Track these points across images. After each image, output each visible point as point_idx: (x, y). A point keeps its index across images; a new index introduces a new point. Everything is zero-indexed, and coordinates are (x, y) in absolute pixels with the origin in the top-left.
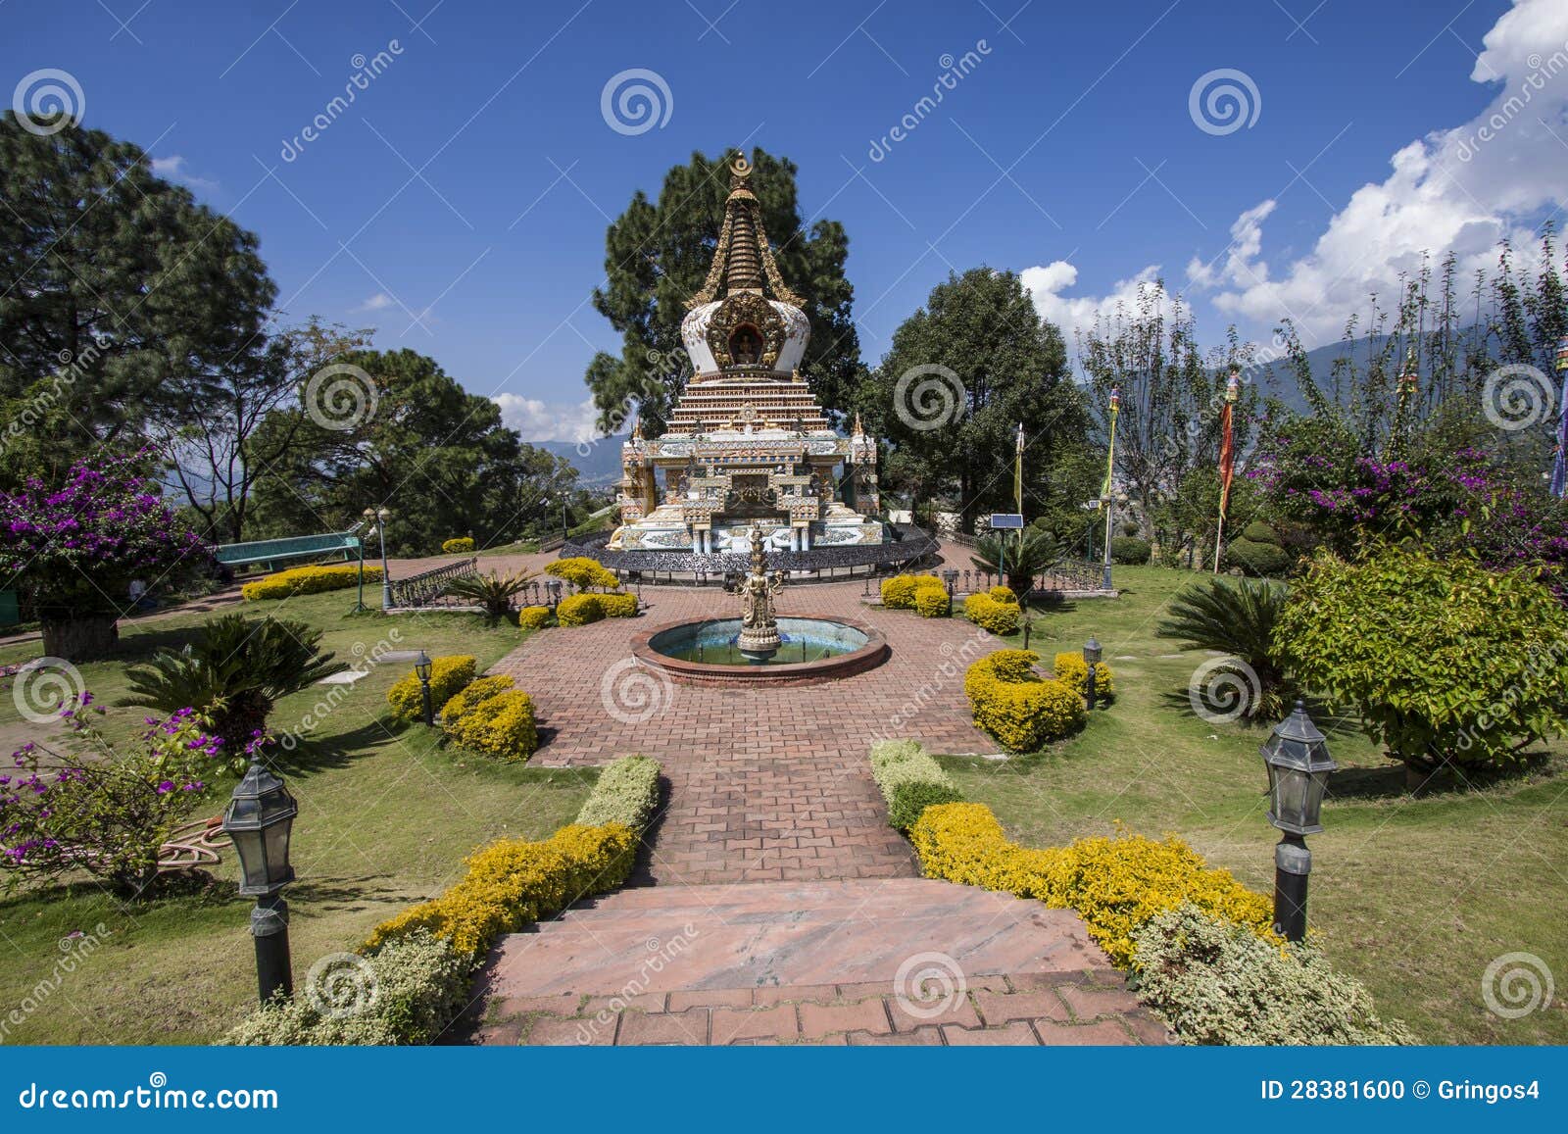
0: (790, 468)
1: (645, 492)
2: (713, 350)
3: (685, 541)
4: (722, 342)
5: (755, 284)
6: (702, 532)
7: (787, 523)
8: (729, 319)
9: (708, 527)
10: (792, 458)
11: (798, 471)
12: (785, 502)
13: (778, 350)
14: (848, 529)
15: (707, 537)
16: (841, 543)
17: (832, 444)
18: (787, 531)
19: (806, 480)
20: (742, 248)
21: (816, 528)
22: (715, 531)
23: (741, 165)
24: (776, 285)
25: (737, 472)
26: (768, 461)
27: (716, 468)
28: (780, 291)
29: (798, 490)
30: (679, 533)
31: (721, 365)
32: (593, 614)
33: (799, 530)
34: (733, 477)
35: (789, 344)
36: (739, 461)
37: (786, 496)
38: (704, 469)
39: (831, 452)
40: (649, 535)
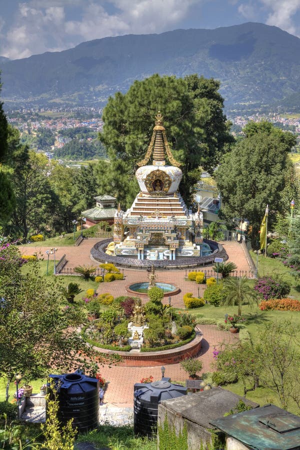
0: (170, 231)
2: (147, 187)
3: (135, 253)
4: (150, 185)
5: (163, 159)
6: (141, 251)
7: (169, 248)
8: (152, 177)
9: (143, 249)
10: (170, 228)
11: (172, 232)
12: (168, 241)
13: (169, 187)
14: (189, 251)
15: (142, 252)
16: (186, 255)
17: (185, 222)
18: (169, 251)
19: (175, 235)
20: (158, 146)
21: (178, 251)
22: (145, 250)
23: (159, 116)
24: (171, 158)
25: (153, 232)
26: (163, 229)
27: (146, 230)
28: (172, 160)
29: (172, 238)
30: (133, 250)
31: (149, 191)
32: (113, 279)
33: (172, 251)
34: (152, 234)
35: (173, 184)
36: (154, 229)
37: (169, 240)
38: (142, 230)
39: (185, 225)
40: (124, 251)
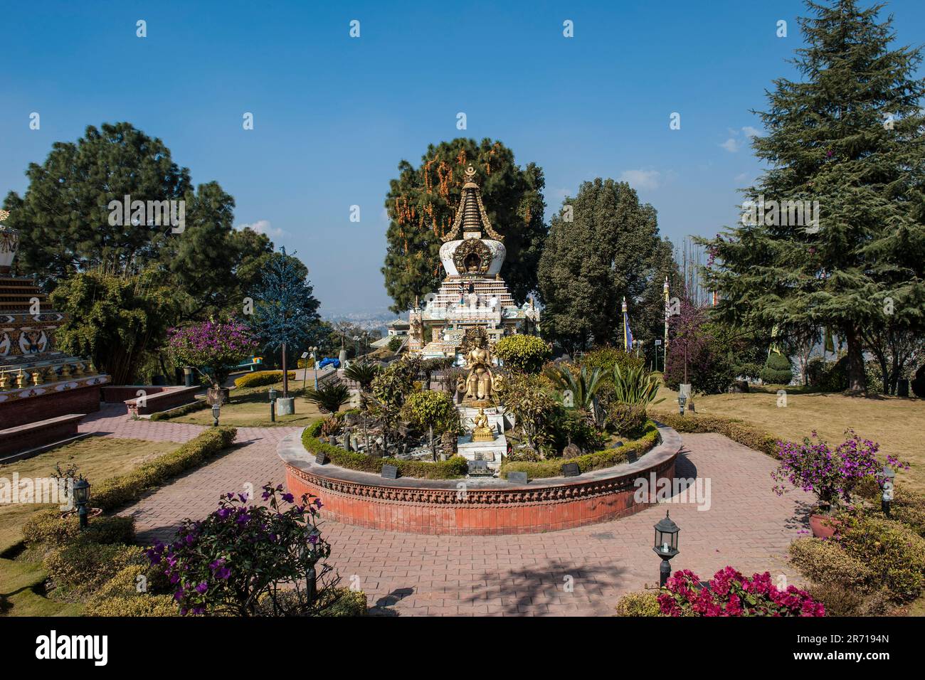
0: (494, 326)
1: (421, 335)
2: (456, 266)
4: (461, 261)
5: (478, 230)
8: (464, 251)
9: (453, 354)
11: (498, 327)
13: (488, 265)
17: (515, 312)
19: (501, 331)
20: (470, 211)
22: (458, 356)
23: (471, 170)
24: (488, 229)
25: (468, 327)
26: (483, 322)
27: (458, 325)
28: (490, 232)
29: (498, 336)
31: (460, 272)
34: (466, 330)
35: (494, 261)
36: (469, 322)
38: (452, 326)
39: (515, 316)
